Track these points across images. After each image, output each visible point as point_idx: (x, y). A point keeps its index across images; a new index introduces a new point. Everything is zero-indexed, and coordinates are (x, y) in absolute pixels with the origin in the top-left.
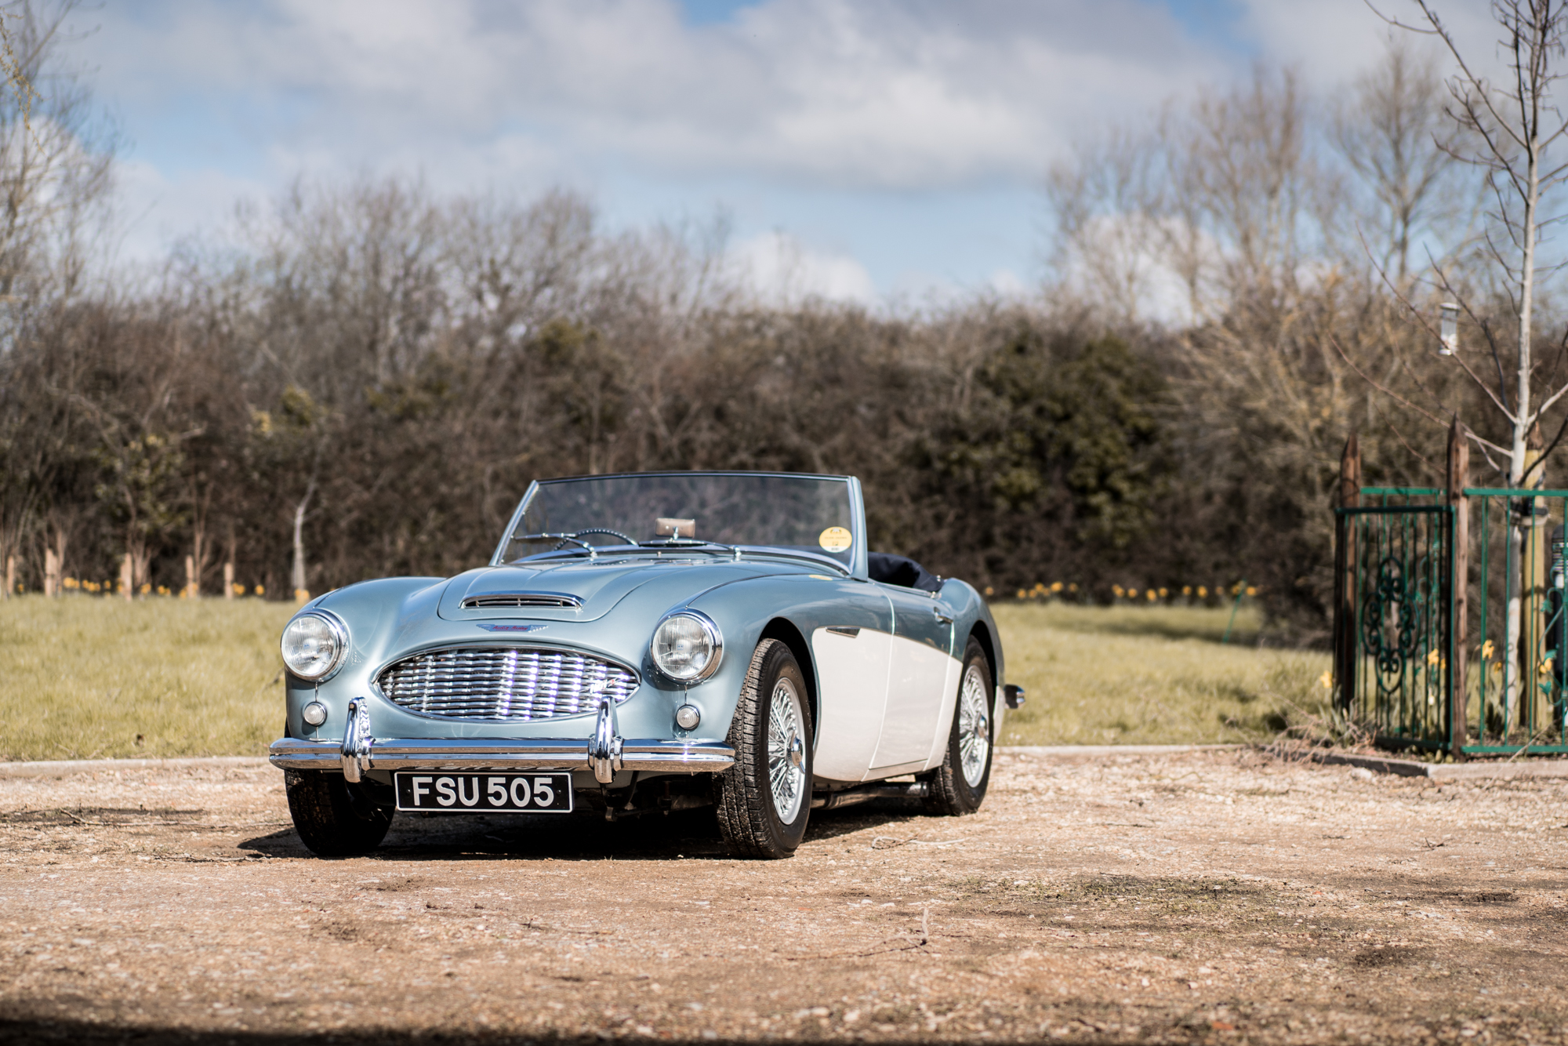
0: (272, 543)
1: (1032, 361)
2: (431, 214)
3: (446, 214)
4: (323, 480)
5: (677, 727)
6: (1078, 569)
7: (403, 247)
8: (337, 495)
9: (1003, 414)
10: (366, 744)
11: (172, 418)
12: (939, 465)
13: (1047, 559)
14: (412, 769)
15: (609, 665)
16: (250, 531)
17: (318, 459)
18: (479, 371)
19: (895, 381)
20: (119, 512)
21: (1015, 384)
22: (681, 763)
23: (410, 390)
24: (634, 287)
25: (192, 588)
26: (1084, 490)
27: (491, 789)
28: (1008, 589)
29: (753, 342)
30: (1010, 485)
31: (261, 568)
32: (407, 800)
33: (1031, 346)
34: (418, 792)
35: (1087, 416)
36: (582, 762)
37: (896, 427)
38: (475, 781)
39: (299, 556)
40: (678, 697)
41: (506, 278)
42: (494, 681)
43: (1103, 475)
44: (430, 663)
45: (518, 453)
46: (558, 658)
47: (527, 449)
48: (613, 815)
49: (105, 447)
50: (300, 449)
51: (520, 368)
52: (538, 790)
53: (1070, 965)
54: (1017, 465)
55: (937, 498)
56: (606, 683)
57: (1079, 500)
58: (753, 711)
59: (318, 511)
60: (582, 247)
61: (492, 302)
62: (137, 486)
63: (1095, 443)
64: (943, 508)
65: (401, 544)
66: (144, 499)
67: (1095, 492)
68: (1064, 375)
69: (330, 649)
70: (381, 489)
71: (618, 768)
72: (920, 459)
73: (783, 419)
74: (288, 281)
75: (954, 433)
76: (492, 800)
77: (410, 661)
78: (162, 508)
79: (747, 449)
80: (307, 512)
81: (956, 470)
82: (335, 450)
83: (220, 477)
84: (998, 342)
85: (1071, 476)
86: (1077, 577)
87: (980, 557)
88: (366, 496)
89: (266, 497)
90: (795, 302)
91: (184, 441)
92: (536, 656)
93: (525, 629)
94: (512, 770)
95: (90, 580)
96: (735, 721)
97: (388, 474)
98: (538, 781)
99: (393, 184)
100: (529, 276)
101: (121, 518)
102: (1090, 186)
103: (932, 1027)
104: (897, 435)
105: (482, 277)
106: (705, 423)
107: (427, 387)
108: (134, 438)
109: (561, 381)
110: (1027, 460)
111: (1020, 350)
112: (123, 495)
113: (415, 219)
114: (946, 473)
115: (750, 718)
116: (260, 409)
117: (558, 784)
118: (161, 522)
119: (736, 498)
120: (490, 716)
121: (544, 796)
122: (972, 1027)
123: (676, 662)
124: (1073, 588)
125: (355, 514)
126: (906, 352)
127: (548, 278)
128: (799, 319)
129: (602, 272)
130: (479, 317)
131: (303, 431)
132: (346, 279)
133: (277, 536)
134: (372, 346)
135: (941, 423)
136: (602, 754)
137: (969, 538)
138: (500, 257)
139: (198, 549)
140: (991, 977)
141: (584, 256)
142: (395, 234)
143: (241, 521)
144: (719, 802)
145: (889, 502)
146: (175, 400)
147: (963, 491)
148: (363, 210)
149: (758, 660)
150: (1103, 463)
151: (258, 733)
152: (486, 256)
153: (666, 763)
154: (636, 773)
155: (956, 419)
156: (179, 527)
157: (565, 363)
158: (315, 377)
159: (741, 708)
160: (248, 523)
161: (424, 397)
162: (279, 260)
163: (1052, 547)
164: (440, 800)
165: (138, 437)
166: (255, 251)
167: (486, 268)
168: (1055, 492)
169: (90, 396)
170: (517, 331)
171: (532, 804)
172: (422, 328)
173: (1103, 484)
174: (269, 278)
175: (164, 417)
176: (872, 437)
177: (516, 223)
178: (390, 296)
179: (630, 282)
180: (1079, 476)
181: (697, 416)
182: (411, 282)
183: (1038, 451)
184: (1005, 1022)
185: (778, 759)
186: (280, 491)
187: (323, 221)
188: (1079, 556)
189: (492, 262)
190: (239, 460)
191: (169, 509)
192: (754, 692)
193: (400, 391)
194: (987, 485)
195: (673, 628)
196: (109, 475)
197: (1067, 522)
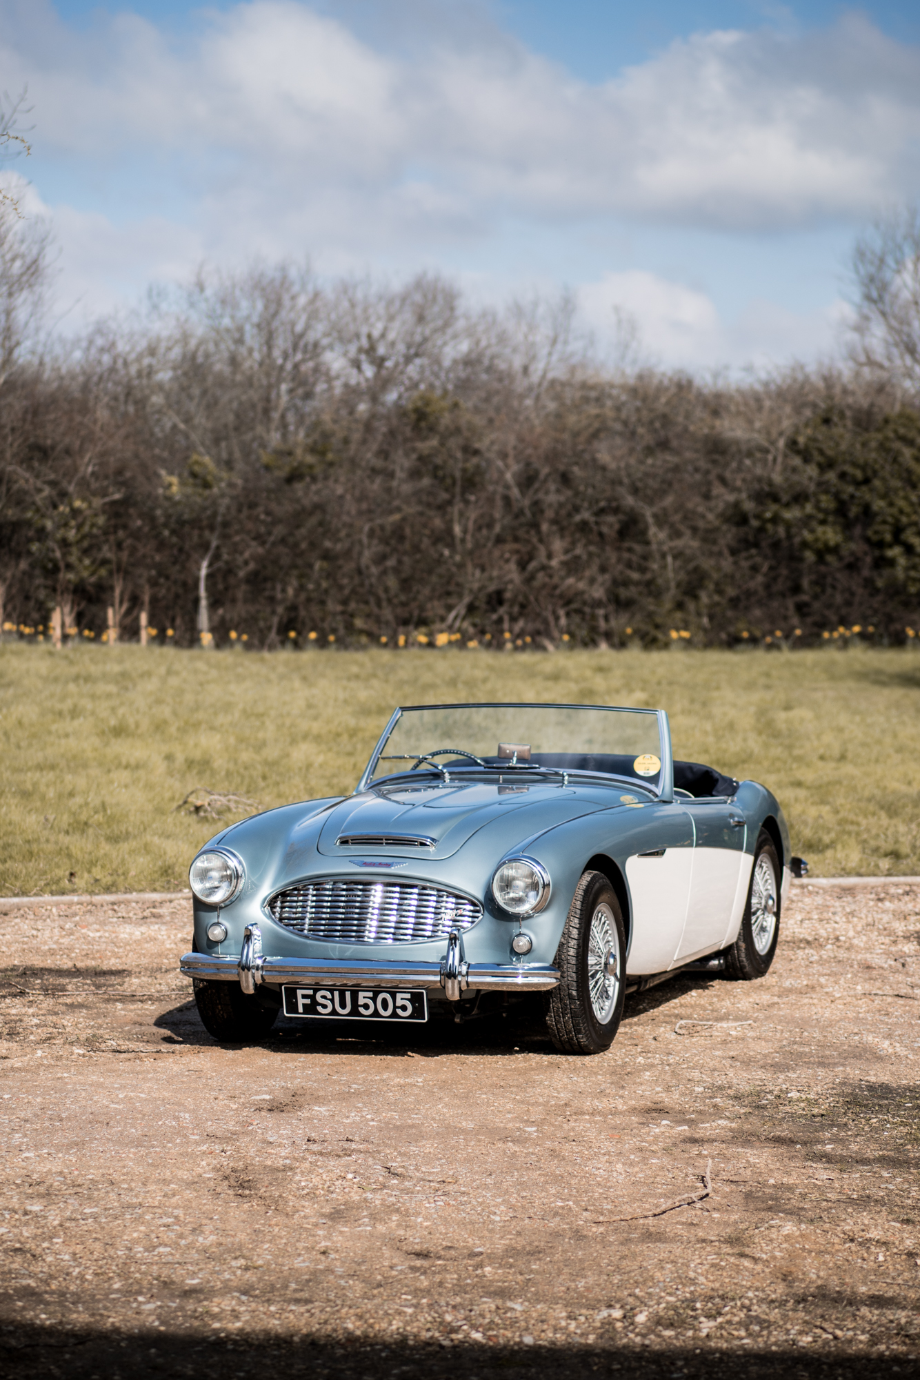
0: (181, 591)
1: (837, 431)
2: (316, 295)
3: (329, 294)
4: (225, 537)
5: (513, 952)
6: (876, 611)
7: (293, 324)
8: (235, 550)
9: (810, 479)
10: (259, 962)
11: (94, 485)
12: (755, 523)
13: (848, 603)
14: (297, 983)
15: (457, 897)
16: (162, 580)
17: (219, 519)
18: (356, 436)
19: (717, 448)
20: (50, 565)
21: (821, 452)
22: (517, 984)
23: (299, 452)
24: (492, 358)
25: (111, 634)
26: (881, 545)
27: (361, 1001)
28: (815, 630)
29: (593, 410)
30: (817, 540)
31: (171, 613)
32: (293, 1008)
33: (835, 419)
34: (301, 1002)
35: (884, 479)
36: (435, 982)
37: (718, 490)
38: (348, 994)
39: (204, 603)
40: (515, 928)
41: (381, 350)
42: (364, 908)
43: (898, 531)
44: (311, 892)
45: (391, 512)
46: (416, 891)
47: (399, 509)
48: (461, 1019)
49: (38, 510)
50: (204, 509)
51: (392, 433)
52: (399, 1003)
53: (821, 1240)
54: (823, 522)
55: (753, 551)
56: (455, 912)
57: (877, 553)
58: (576, 937)
59: (220, 564)
60: (446, 325)
61: (369, 371)
62: (64, 543)
63: (891, 504)
64: (758, 560)
65: (290, 591)
66: (71, 554)
67: (890, 546)
68: (864, 444)
69: (230, 877)
70: (274, 544)
71: (464, 987)
72: (738, 518)
73: (621, 483)
74: (194, 357)
75: (767, 495)
76: (362, 1010)
77: (295, 889)
78: (87, 562)
79: (588, 509)
80: (210, 565)
81: (769, 526)
82: (233, 511)
83: (136, 535)
84: (808, 413)
85: (870, 533)
86: (875, 620)
87: (790, 603)
88: (260, 550)
89: (175, 552)
90: (630, 373)
91: (105, 504)
92: (397, 889)
93: (388, 865)
94: (379, 986)
95: (26, 625)
96: (561, 945)
97: (279, 531)
98: (399, 996)
99: (283, 269)
100: (401, 348)
101: (52, 571)
102: (890, 261)
103: (704, 1333)
104: (718, 497)
105: (360, 350)
106: (552, 487)
107: (312, 450)
108: (62, 503)
109: (429, 445)
110: (831, 519)
111: (827, 421)
112: (53, 551)
113: (302, 300)
114: (761, 530)
115: (573, 943)
116: (171, 473)
117: (416, 999)
118: (85, 574)
119: (579, 551)
120: (360, 937)
121: (404, 1008)
122: (735, 1333)
123: (513, 899)
124: (871, 629)
125: (252, 566)
126: (726, 423)
127: (415, 351)
128: (633, 391)
129: (464, 346)
130: (358, 384)
131: (207, 492)
132: (243, 351)
133: (185, 584)
134: (266, 411)
135: (757, 486)
136: (451, 975)
137: (779, 586)
138: (376, 333)
139: (117, 601)
140: (755, 1260)
141: (450, 331)
142: (284, 315)
143: (153, 572)
144: (548, 1010)
145: (711, 554)
146: (96, 468)
147: (776, 545)
148: (257, 293)
149: (580, 892)
150: (897, 520)
151: (170, 871)
152: (364, 330)
153: (504, 984)
154: (478, 991)
155: (770, 483)
156: (100, 578)
157: (432, 429)
158: (217, 441)
159: (566, 934)
160: (160, 574)
161: (310, 459)
162: (185, 338)
163: (853, 594)
164: (320, 1009)
165: (66, 501)
166: (163, 328)
167: (364, 343)
168: (856, 547)
169: (24, 466)
170: (391, 397)
171: (394, 1015)
172: (308, 395)
173: (897, 539)
174: (176, 353)
175: (88, 485)
176: (697, 499)
177: (390, 302)
178: (282, 368)
179: (489, 353)
180: (876, 532)
181: (545, 481)
182: (299, 356)
183: (841, 509)
184: (762, 1329)
185: (597, 972)
186: (187, 547)
187: (223, 302)
188: (876, 601)
189: (369, 336)
190: (152, 519)
191: (93, 562)
192: (577, 921)
193: (290, 453)
194: (797, 540)
195: (508, 871)
196: (41, 534)
197: (866, 572)
